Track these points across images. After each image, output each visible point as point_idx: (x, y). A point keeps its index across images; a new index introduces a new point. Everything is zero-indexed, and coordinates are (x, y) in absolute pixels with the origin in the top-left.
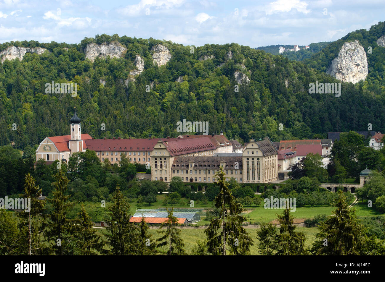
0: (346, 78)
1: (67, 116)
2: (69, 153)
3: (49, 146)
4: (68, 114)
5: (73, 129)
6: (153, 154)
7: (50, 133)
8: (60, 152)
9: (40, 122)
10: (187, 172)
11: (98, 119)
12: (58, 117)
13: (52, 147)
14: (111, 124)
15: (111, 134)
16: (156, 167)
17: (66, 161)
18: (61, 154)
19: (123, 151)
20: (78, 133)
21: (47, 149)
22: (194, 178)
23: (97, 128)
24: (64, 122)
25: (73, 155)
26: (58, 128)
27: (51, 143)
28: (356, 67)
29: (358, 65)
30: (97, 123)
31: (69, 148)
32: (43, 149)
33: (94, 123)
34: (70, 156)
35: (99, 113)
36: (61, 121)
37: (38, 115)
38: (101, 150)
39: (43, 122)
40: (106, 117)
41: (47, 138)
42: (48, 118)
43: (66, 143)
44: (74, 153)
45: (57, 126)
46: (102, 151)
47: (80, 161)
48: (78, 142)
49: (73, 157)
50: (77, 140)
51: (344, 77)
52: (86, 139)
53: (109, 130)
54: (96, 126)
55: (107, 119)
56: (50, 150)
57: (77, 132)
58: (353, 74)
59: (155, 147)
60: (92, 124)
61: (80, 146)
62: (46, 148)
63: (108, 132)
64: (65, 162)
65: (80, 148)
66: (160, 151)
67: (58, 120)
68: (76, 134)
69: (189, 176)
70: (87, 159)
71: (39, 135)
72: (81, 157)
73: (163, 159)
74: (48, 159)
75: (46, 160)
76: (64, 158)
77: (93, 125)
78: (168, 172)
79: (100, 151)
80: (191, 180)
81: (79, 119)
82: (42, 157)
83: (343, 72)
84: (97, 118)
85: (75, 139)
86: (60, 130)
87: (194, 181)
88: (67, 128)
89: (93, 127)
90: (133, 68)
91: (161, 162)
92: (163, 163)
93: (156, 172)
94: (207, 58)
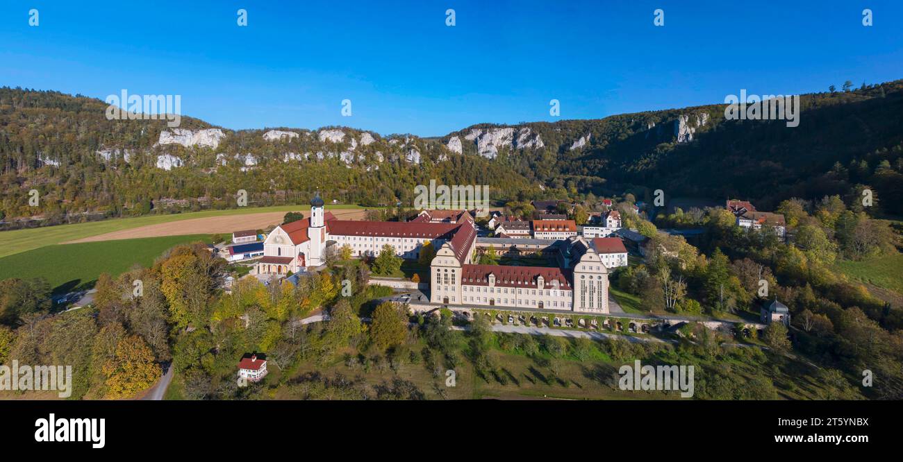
5: (314, 213)
6: (435, 262)
10: (486, 290)
16: (439, 282)
21: (279, 242)
22: (496, 299)
27: (284, 234)
56: (283, 243)
59: (438, 254)
61: (323, 234)
62: (277, 240)
65: (323, 236)
66: (447, 259)
68: (317, 220)
69: (489, 295)
73: (449, 270)
78: (456, 289)
80: (492, 301)
87: (496, 304)
90: (350, 146)
91: (446, 275)
92: (450, 276)
93: (439, 289)
94: (394, 142)
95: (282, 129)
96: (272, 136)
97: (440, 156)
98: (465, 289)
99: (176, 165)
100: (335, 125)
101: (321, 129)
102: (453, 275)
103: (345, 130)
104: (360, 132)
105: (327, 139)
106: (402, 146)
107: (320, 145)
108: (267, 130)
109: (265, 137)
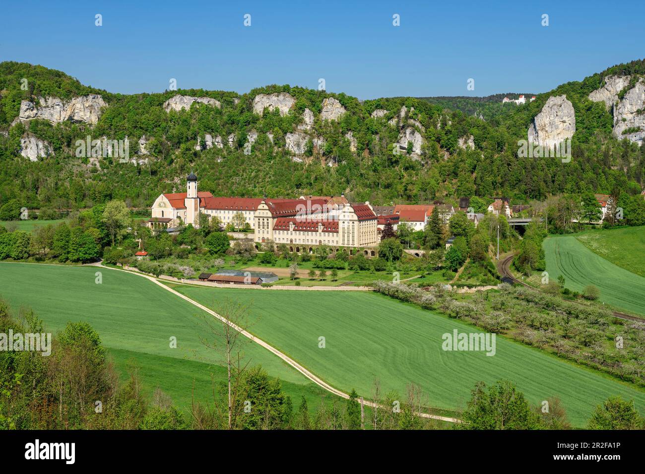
0: (550, 136)
2: (185, 210)
3: (164, 203)
5: (189, 187)
6: (257, 213)
8: (174, 209)
10: (288, 234)
13: (167, 204)
16: (259, 228)
18: (176, 211)
19: (239, 210)
20: (194, 190)
22: (294, 240)
27: (166, 201)
28: (562, 124)
29: (564, 122)
32: (159, 205)
34: (186, 213)
38: (219, 208)
43: (182, 201)
48: (194, 200)
50: (193, 198)
51: (547, 135)
52: (201, 197)
56: (165, 207)
58: (558, 132)
59: (259, 208)
61: (196, 204)
62: (161, 205)
65: (196, 206)
66: (264, 211)
68: (192, 192)
69: (290, 237)
73: (265, 219)
74: (163, 216)
75: (161, 217)
76: (178, 215)
78: (269, 232)
79: (218, 210)
80: (291, 241)
82: (157, 215)
83: (547, 129)
85: (191, 197)
87: (294, 243)
90: (301, 121)
91: (263, 223)
92: (266, 224)
93: (259, 232)
94: (380, 113)
95: (193, 93)
96: (177, 105)
97: (461, 142)
98: (275, 233)
99: (43, 155)
100: (280, 84)
101: (256, 92)
102: (268, 223)
103: (297, 93)
104: (323, 95)
105: (265, 109)
106: (393, 123)
107: (255, 120)
108: (169, 95)
109: (167, 107)
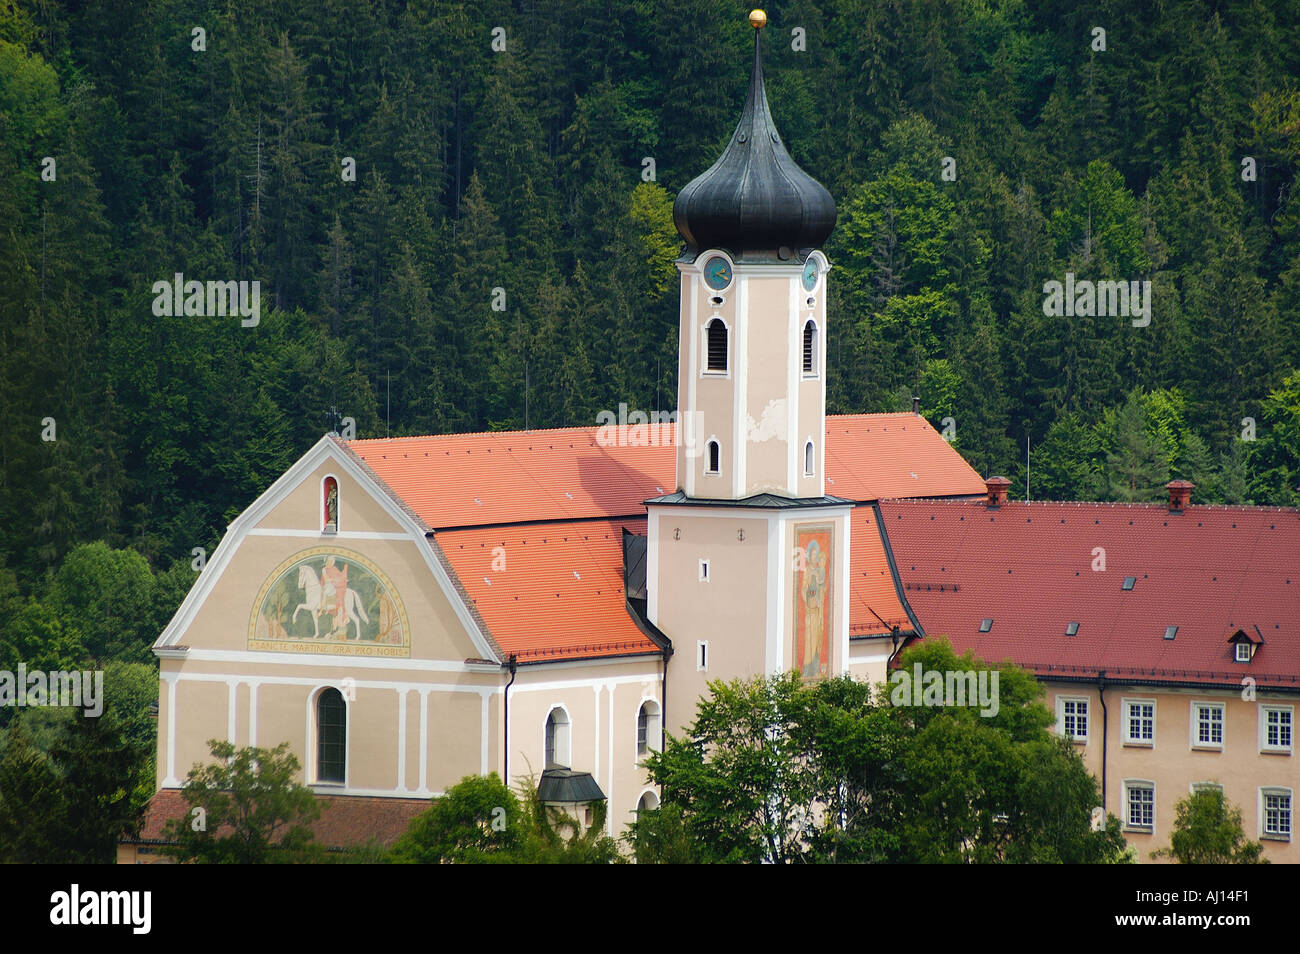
1: (554, 145)
2: (645, 683)
3: (357, 578)
4: (566, 119)
5: (718, 334)
7: (296, 382)
8: (511, 665)
9: (162, 217)
11: (1020, 202)
12: (423, 148)
13: (403, 595)
14: (1197, 290)
15: (1193, 441)
17: (597, 805)
18: (533, 694)
20: (782, 393)
21: (327, 618)
23: (987, 334)
24: (510, 223)
25: (710, 721)
26: (427, 319)
27: (386, 537)
30: (999, 260)
31: (639, 606)
32: (272, 608)
33: (957, 256)
34: (655, 727)
35: (1029, 116)
36: (476, 204)
37: (125, 103)
38: (1116, 660)
39: (204, 208)
40: (1136, 183)
41: (326, 452)
42: (284, 157)
43: (605, 543)
44: (724, 696)
45: (411, 276)
46: (1125, 685)
47: (819, 813)
48: (782, 527)
49: (711, 752)
50: (767, 502)
52: (888, 489)
53: (1172, 379)
54: (980, 302)
55: (1142, 213)
56: (372, 632)
57: (770, 388)
60: (917, 279)
61: (811, 596)
62: (314, 602)
63: (1159, 399)
64: (578, 814)
65: (813, 622)
67: (421, 198)
68: (756, 410)
70: (912, 789)
71: (131, 395)
72: (830, 762)
74: (332, 762)
75: (309, 775)
76: (570, 758)
77: (930, 296)
79: (1104, 684)
81: (803, 187)
82: (248, 733)
84: (1000, 185)
85: (740, 492)
86: (443, 335)
88: (550, 325)
89: (939, 325)
